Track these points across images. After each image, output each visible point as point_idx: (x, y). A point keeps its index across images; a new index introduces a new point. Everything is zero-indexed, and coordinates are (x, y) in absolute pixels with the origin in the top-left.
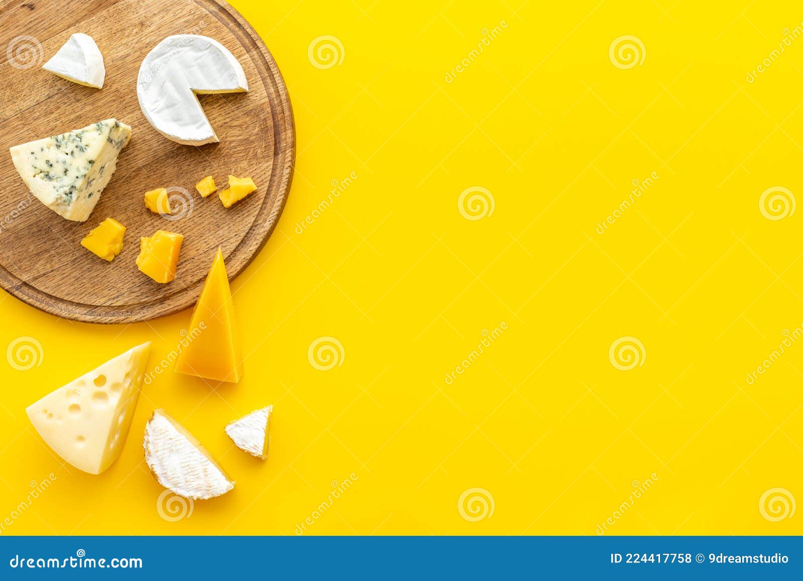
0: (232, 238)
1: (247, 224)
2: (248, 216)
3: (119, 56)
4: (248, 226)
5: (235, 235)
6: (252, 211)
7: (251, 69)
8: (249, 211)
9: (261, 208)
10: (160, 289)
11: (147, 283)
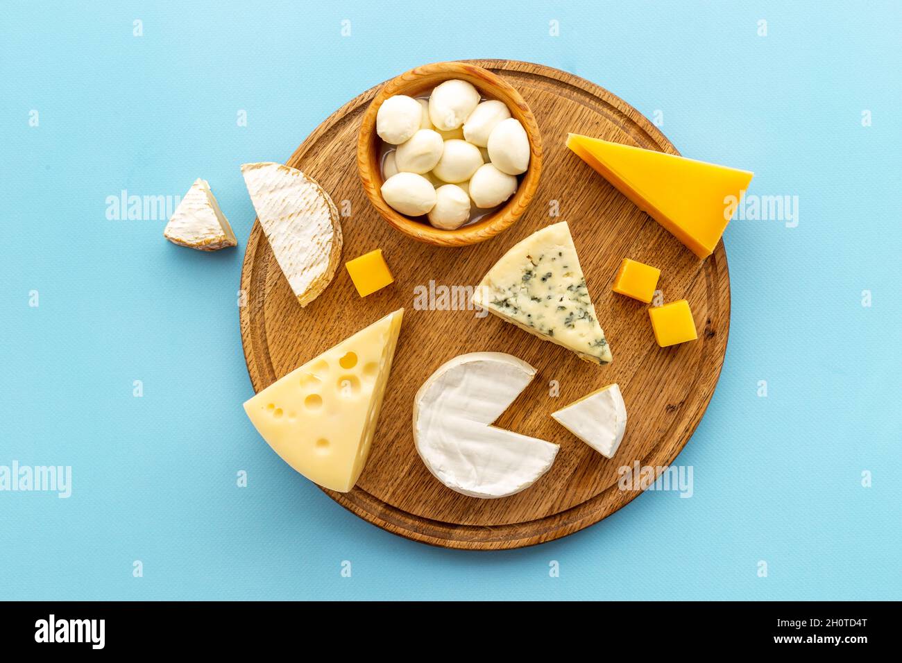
0: (278, 279)
1: (271, 305)
2: (275, 315)
3: (534, 412)
4: (268, 303)
5: (276, 283)
6: (273, 323)
7: (372, 486)
8: (277, 321)
9: (265, 333)
10: (327, 170)
11: (346, 168)
